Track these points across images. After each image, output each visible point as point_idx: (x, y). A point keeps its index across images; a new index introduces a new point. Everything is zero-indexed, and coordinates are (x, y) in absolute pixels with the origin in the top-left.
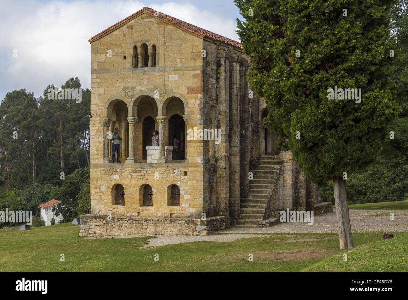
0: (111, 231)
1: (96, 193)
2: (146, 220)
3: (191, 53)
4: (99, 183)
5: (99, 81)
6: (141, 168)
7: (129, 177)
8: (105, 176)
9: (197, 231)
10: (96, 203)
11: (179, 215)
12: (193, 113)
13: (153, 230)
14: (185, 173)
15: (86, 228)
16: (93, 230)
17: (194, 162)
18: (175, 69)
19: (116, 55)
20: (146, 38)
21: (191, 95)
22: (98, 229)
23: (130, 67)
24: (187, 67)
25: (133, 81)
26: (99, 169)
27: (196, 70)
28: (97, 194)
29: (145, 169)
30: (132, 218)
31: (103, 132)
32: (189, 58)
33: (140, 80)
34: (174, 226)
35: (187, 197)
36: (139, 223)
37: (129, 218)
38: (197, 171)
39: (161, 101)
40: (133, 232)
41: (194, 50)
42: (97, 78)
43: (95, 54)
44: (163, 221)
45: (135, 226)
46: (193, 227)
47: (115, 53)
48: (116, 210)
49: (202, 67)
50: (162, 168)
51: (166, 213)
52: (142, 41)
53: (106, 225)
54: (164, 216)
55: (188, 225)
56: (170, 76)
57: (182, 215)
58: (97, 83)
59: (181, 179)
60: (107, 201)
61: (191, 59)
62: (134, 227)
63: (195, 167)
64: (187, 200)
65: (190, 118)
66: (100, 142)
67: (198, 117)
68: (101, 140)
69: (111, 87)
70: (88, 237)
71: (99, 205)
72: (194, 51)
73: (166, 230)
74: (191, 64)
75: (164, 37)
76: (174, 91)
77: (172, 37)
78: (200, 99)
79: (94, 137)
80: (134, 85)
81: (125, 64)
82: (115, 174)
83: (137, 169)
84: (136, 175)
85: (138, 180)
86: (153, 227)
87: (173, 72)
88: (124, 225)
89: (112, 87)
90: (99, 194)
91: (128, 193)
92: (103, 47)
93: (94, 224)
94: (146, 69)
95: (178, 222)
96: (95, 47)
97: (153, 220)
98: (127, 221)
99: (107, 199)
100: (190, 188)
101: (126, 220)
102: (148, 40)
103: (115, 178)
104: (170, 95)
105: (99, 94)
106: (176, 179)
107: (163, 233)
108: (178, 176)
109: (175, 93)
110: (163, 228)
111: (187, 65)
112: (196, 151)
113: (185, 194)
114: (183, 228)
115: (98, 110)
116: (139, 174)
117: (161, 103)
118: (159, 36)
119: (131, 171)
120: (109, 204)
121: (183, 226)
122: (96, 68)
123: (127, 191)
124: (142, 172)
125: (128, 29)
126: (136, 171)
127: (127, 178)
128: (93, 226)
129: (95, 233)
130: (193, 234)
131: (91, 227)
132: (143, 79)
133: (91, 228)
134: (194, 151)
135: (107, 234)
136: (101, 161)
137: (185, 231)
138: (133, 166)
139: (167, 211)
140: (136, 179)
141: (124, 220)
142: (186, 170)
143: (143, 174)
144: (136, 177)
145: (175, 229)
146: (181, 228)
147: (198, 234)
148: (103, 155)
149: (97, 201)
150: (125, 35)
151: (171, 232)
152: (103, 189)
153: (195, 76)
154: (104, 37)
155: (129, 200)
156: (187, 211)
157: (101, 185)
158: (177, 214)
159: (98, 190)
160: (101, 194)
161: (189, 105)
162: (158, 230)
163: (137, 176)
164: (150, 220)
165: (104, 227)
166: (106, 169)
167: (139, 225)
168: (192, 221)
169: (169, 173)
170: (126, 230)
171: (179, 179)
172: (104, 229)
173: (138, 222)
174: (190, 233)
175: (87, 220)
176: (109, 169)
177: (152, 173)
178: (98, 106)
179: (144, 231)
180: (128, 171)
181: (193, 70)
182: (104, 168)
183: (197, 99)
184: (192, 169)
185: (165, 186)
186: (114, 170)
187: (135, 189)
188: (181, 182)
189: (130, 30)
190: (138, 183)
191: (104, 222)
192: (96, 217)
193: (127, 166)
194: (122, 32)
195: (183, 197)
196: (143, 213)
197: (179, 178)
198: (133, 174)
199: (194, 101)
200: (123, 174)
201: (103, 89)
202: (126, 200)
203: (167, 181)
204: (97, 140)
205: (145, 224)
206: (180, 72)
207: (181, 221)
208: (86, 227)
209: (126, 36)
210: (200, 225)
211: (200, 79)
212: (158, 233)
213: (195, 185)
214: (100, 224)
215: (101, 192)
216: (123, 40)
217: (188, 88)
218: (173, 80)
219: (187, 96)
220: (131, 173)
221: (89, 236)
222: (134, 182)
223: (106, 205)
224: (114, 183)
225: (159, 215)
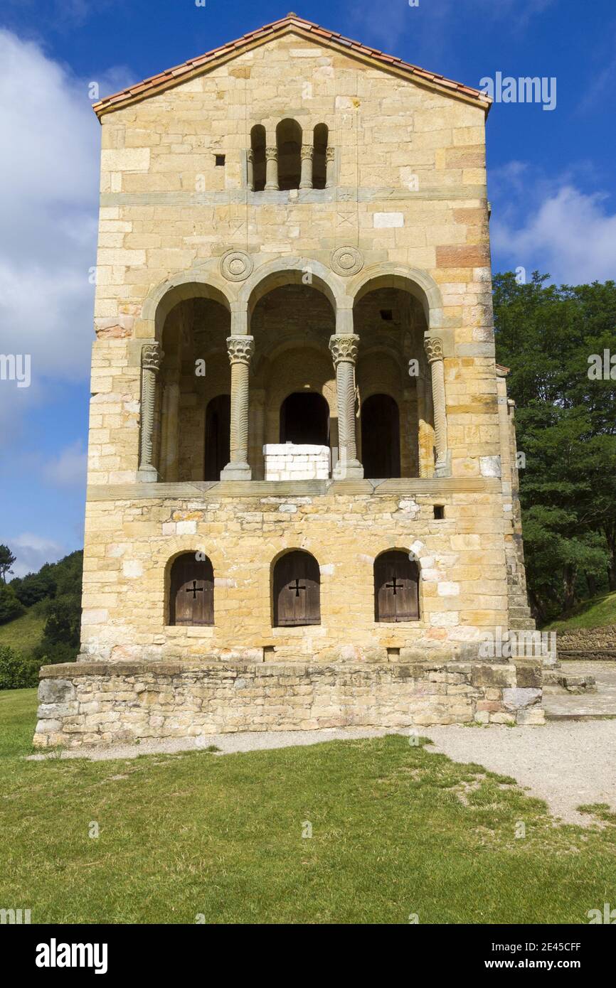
0: (166, 718)
1: (104, 584)
2: (308, 674)
3: (447, 149)
4: (116, 551)
5: (128, 227)
6: (279, 497)
7: (234, 526)
8: (139, 527)
9: (507, 710)
10: (103, 619)
11: (421, 651)
12: (459, 323)
13: (335, 709)
14: (439, 512)
15: (63, 714)
16: (91, 723)
17: (470, 473)
18: (395, 196)
19: (190, 153)
20: (294, 104)
21: (451, 272)
22: (113, 716)
23: (239, 187)
24: (434, 190)
25: (250, 227)
26: (118, 503)
27: (463, 200)
28: (106, 589)
29: (293, 501)
30: (251, 667)
31: (138, 383)
32: (441, 165)
33: (275, 227)
34: (416, 691)
35: (448, 589)
36: (279, 685)
37: (241, 669)
38: (483, 504)
39: (349, 286)
40: (257, 720)
41: (455, 141)
42: (122, 220)
43: (116, 148)
44: (373, 676)
45: (265, 696)
46: (492, 694)
47: (185, 146)
48: (182, 641)
49: (484, 189)
50: (354, 495)
51: (371, 648)
52: (282, 112)
53: (145, 695)
54: (364, 658)
55: (469, 689)
56: (377, 215)
57: (432, 653)
58: (122, 236)
59: (426, 529)
60: (145, 612)
61: (448, 166)
62: (259, 701)
63: (474, 491)
64: (450, 598)
65: (450, 338)
66: (125, 416)
67: (480, 335)
68: (131, 410)
69: (171, 247)
70: (69, 748)
71: (113, 628)
72: (455, 144)
73: (387, 709)
74: (448, 181)
75: (357, 104)
76: (392, 259)
77: (380, 104)
78: (483, 281)
79: (105, 398)
80: (254, 240)
81: (223, 178)
82: (181, 519)
83: (263, 500)
84: (259, 519)
85: (265, 535)
86: (335, 698)
87: (389, 203)
88: (219, 693)
89: (176, 246)
90: (114, 588)
91: (230, 581)
92: (145, 128)
93: (98, 695)
94: (293, 193)
95: (432, 675)
96: (117, 127)
97: (333, 673)
98: (233, 678)
99: (149, 605)
100: (458, 559)
101: (229, 674)
102: (302, 109)
103: (179, 532)
104: (379, 269)
105: (128, 268)
106: (406, 531)
107: (372, 719)
108: (414, 520)
109: (395, 265)
110: (373, 702)
111: (435, 184)
112: (476, 440)
113: (443, 579)
114: (452, 699)
115: (122, 316)
116: (272, 516)
117: (347, 293)
118: (338, 99)
119: (240, 507)
120: (151, 621)
121: (452, 690)
122: (119, 190)
123: (226, 574)
124: (282, 508)
125: (232, 78)
126: (258, 507)
127: (226, 531)
128: (95, 705)
129: (99, 732)
130: (494, 718)
131: (84, 708)
132: (284, 224)
133: (86, 714)
134: (467, 440)
135: (152, 732)
136: (130, 477)
137: (461, 709)
138: (247, 491)
139: (376, 638)
140: (259, 533)
141: (221, 674)
142: (440, 501)
143: (285, 516)
144: (259, 526)
145: (421, 705)
146: (443, 699)
147: (511, 718)
148: (136, 458)
149: (106, 611)
150: (220, 95)
151: (404, 713)
152: (132, 569)
153: (461, 216)
154: (150, 100)
155: (233, 604)
156: (451, 637)
157: (126, 557)
158: (413, 650)
159: (112, 576)
160: (125, 588)
161: (446, 300)
162: (356, 709)
163: (263, 522)
164: (321, 673)
165: (138, 706)
166: (145, 502)
167: (282, 691)
168: (488, 673)
169: (380, 511)
170: (229, 712)
171: (418, 531)
172: (138, 714)
173: (275, 680)
174: (482, 716)
175: (69, 684)
176: (157, 501)
177: (317, 512)
178: (120, 303)
179: (300, 712)
180: (230, 507)
181: (453, 199)
182: (140, 498)
183: (472, 280)
184: (462, 496)
185: (368, 553)
186: (178, 503)
187: (257, 565)
188: (424, 542)
189: (242, 81)
190: (264, 548)
191: (139, 687)
192: (105, 670)
193: (227, 491)
194: (211, 86)
195: (434, 593)
196: (285, 648)
197: (418, 528)
198: (248, 516)
199: (461, 288)
200: (209, 516)
201: (143, 252)
202: (218, 604)
203: (373, 538)
204: (118, 409)
205: (304, 689)
206: (409, 203)
207: (444, 674)
208: (64, 709)
209: (226, 97)
210: (519, 685)
211: (480, 224)
212: (357, 720)
213: (477, 547)
214: (121, 696)
215: (122, 582)
216: (217, 108)
217: (439, 249)
218: (389, 226)
219: (436, 273)
220: (240, 514)
221: (75, 743)
222: (250, 542)
223: (143, 627)
224: (175, 549)
225: (346, 656)
